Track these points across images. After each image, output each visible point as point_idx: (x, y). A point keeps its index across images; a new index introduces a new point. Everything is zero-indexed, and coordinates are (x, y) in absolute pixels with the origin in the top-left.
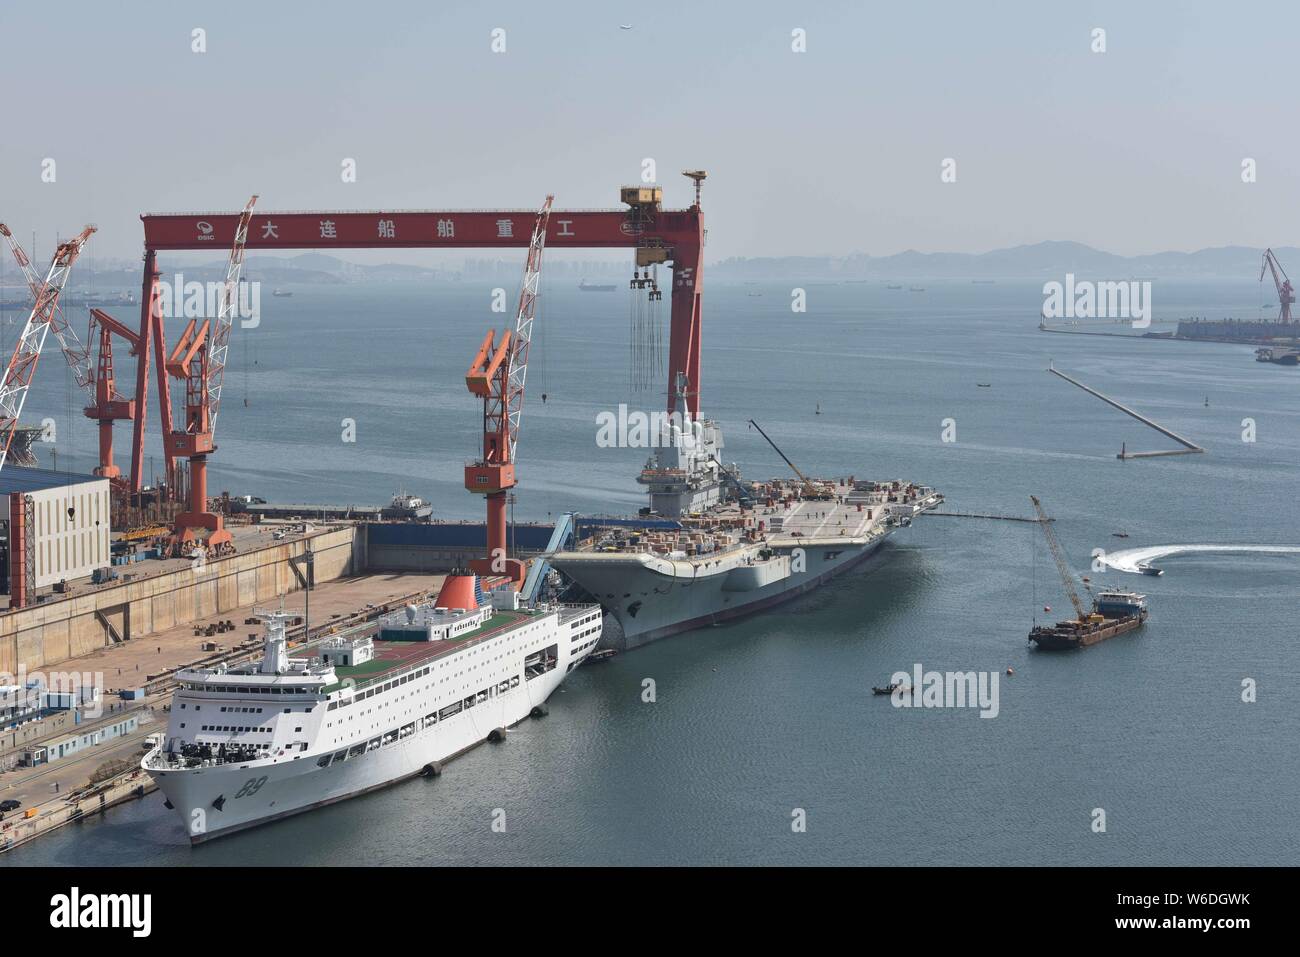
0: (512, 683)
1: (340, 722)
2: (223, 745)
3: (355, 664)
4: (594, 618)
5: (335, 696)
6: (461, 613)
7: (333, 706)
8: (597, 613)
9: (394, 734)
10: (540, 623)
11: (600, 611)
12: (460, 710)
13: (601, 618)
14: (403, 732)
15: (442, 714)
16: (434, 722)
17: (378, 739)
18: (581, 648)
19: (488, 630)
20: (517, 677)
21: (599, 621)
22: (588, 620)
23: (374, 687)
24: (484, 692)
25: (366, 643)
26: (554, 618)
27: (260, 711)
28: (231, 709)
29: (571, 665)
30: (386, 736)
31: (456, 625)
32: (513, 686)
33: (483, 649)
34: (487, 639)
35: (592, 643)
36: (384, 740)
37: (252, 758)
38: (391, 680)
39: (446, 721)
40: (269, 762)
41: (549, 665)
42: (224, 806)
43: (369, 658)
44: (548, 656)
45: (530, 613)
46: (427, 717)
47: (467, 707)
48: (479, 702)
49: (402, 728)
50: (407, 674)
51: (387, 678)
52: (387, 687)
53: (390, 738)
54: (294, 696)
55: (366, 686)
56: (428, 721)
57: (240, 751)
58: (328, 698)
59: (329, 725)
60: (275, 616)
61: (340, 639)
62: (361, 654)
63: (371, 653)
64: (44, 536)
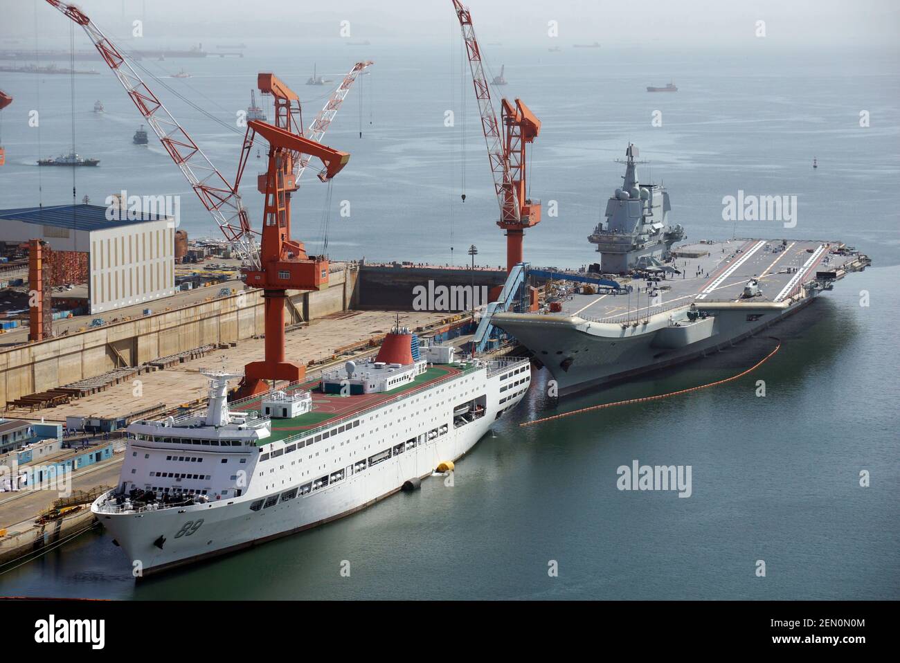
0: (441, 431)
1: (272, 471)
2: (167, 490)
3: (293, 416)
4: (523, 370)
5: (267, 449)
6: (397, 367)
7: (265, 457)
8: (525, 365)
9: (325, 480)
10: (469, 377)
11: (529, 364)
12: (389, 457)
13: (529, 371)
14: (333, 478)
15: (371, 461)
16: (364, 468)
17: (309, 485)
18: (509, 398)
19: (421, 384)
20: (446, 426)
21: (528, 373)
22: (517, 372)
23: (305, 439)
24: (413, 440)
25: (304, 397)
26: (483, 372)
27: (200, 460)
28: (175, 458)
29: (499, 414)
30: (316, 482)
31: (390, 379)
32: (441, 434)
33: (412, 402)
34: (417, 393)
35: (520, 393)
36: (314, 486)
37: (191, 503)
38: (321, 433)
39: (375, 467)
40: (205, 506)
41: (476, 414)
42: (164, 545)
43: (307, 411)
44: (476, 407)
45: (462, 368)
46: (357, 464)
47: (395, 454)
48: (408, 449)
49: (332, 475)
50: (337, 427)
51: (317, 431)
52: (318, 439)
53: (320, 483)
54: (231, 448)
55: (297, 438)
56: (357, 467)
57: (181, 497)
58: (261, 450)
59: (262, 474)
60: (218, 374)
61: (281, 393)
62: (300, 407)
63: (309, 405)
64: (106, 269)
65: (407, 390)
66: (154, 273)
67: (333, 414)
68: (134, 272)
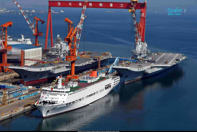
1: (70, 97)
5: (69, 93)
11: (120, 77)
14: (82, 99)
19: (99, 81)
20: (103, 89)
22: (117, 79)
24: (97, 92)
25: (76, 83)
26: (111, 79)
27: (56, 95)
28: (51, 95)
29: (114, 87)
35: (118, 83)
36: (78, 101)
38: (80, 90)
39: (90, 97)
40: (57, 104)
41: (109, 87)
42: (49, 112)
45: (107, 78)
46: (86, 96)
47: (94, 95)
50: (83, 89)
54: (62, 93)
55: (75, 91)
57: (53, 102)
60: (60, 78)
61: (72, 82)
62: (75, 85)
63: (77, 85)
64: (28, 57)
65: (96, 82)
66: (38, 58)
67: (82, 87)
68: (33, 58)
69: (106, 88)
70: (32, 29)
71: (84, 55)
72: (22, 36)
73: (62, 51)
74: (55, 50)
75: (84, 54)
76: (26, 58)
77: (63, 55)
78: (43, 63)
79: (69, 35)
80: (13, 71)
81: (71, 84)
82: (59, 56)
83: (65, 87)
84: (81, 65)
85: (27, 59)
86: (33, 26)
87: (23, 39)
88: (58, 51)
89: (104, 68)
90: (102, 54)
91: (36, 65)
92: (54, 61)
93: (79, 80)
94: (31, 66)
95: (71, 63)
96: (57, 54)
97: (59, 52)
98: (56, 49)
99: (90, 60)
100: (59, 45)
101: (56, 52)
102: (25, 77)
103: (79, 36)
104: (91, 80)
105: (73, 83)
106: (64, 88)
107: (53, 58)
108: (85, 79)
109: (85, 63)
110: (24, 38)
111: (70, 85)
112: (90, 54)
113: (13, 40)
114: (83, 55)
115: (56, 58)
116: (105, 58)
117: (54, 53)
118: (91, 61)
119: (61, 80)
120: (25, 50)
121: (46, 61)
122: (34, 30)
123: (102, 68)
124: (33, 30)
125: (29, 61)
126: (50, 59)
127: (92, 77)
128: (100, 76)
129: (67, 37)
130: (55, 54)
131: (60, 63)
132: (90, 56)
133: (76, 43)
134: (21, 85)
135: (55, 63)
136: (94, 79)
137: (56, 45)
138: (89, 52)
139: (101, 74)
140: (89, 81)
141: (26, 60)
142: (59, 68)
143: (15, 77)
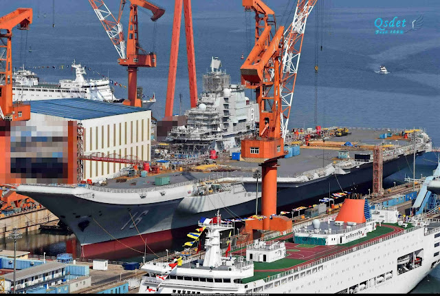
3: (271, 261)
5: (251, 285)
6: (352, 226)
19: (372, 238)
20: (391, 272)
23: (280, 279)
24: (365, 283)
25: (280, 246)
26: (421, 230)
31: (348, 234)
32: (388, 278)
38: (293, 275)
41: (415, 264)
43: (282, 257)
44: (415, 258)
45: (403, 228)
48: (361, 289)
50: (305, 270)
51: (290, 273)
52: (290, 279)
55: (275, 278)
58: (246, 286)
60: (213, 227)
61: (262, 243)
62: (276, 253)
63: (283, 252)
64: (94, 150)
65: (360, 243)
66: (134, 154)
67: (302, 261)
68: (117, 152)
69: (401, 269)
70: (117, 40)
71: (320, 141)
72: (78, 67)
73: (231, 125)
74: (204, 120)
75: (317, 136)
76: (87, 153)
77: (233, 139)
78: (154, 169)
79: (252, 55)
80: (37, 203)
81: (257, 250)
82: (220, 144)
83: (232, 262)
84: (304, 178)
85: (91, 159)
86: (120, 30)
87: (80, 80)
88: (216, 126)
89: (399, 193)
90: (391, 137)
91: (125, 180)
92: (198, 165)
93: (292, 233)
94: (106, 185)
95: (260, 168)
96: (211, 137)
97: (219, 130)
98: (205, 115)
99: (341, 159)
100: (218, 102)
101: (205, 130)
102: (83, 226)
103: (294, 61)
104: (339, 235)
105: (268, 245)
106: (229, 264)
107: (196, 152)
108: (317, 231)
109: (322, 173)
110: (83, 75)
111: (253, 252)
112: (344, 134)
113: (39, 85)
114: (312, 142)
115: (207, 153)
116: (401, 152)
117: (196, 134)
118: (344, 164)
119: (217, 233)
120: (83, 122)
121: (166, 165)
122: (122, 43)
123: (390, 190)
124: (118, 45)
125: (100, 163)
126: (181, 157)
127: (346, 224)
128: (376, 218)
129: (246, 66)
130: (202, 136)
131: (220, 170)
132: (343, 143)
133: (281, 91)
134: (66, 256)
135: (201, 171)
136: (353, 232)
137: (205, 99)
138: (341, 129)
139: (382, 213)
140: (332, 240)
141: (88, 162)
142: (216, 189)
143: (45, 230)
